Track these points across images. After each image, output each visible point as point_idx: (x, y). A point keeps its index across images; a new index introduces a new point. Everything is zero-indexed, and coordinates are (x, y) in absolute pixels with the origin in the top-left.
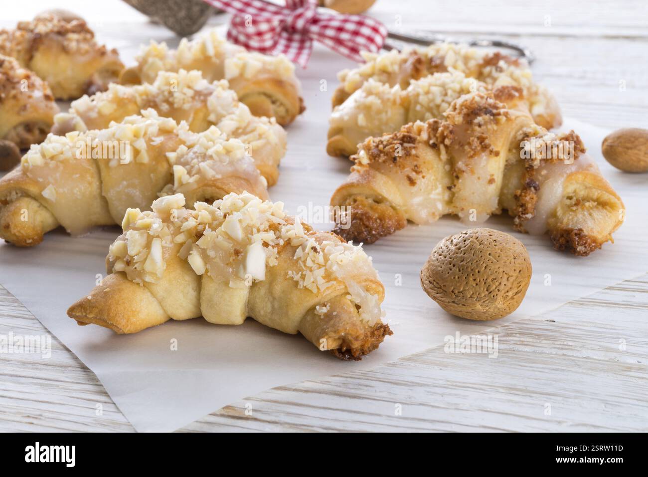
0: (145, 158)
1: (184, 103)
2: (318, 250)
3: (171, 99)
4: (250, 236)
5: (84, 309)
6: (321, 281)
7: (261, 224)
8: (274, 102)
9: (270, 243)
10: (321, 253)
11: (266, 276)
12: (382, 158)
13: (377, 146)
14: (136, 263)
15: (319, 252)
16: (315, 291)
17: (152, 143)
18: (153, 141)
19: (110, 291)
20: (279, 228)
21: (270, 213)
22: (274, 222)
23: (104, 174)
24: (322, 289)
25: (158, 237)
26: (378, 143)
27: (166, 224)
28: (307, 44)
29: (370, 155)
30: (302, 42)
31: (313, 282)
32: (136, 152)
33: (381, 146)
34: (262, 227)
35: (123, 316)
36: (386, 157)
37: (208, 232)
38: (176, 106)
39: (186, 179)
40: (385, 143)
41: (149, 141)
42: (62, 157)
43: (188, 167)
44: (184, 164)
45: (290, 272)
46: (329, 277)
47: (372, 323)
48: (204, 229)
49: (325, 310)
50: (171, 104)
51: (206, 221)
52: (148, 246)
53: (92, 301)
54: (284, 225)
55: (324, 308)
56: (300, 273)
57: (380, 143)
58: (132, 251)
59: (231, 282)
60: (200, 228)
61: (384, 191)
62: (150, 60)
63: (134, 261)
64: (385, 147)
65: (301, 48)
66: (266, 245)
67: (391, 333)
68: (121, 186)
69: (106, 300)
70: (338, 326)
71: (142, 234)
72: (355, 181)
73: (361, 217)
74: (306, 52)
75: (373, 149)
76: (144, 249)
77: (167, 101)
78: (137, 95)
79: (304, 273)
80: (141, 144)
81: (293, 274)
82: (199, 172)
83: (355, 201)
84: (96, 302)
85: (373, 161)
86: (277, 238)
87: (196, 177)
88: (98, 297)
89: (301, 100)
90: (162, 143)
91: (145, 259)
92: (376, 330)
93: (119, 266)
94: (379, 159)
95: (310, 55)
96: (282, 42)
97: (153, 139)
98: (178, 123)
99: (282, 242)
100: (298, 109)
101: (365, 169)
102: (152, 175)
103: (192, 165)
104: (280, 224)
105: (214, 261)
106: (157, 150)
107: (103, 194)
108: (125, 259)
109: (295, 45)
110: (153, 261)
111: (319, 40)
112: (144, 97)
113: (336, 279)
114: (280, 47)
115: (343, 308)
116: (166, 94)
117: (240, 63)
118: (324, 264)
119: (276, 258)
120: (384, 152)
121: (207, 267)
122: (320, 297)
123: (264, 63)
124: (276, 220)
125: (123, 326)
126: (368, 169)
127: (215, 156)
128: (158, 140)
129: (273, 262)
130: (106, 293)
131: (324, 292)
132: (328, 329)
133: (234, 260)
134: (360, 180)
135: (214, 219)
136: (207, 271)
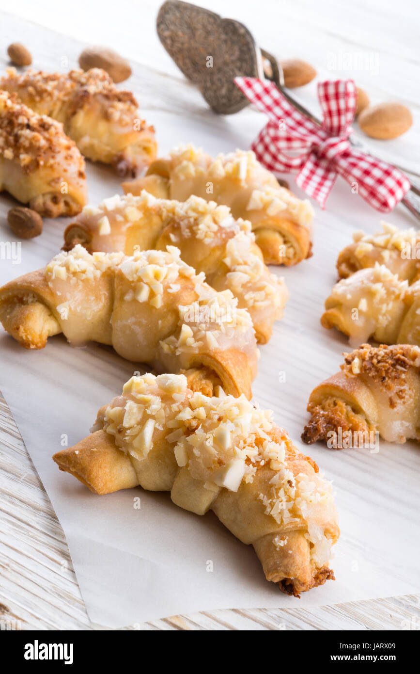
0: (159, 303)
1: (206, 236)
2: (293, 485)
3: (195, 228)
4: (236, 448)
5: (69, 461)
6: (287, 515)
7: (249, 437)
8: (285, 242)
9: (253, 460)
10: (295, 489)
11: (239, 490)
12: (372, 373)
13: (371, 358)
14: (127, 436)
15: (294, 487)
16: (279, 522)
17: (169, 291)
18: (170, 288)
19: (97, 452)
20: (264, 444)
21: (259, 425)
22: (261, 437)
23: (116, 304)
24: (285, 523)
25: (153, 417)
26: (373, 355)
27: (163, 405)
28: (332, 175)
29: (362, 366)
30: (328, 170)
31: (280, 513)
32: (152, 294)
33: (375, 361)
34: (249, 441)
35: (102, 480)
36: (376, 373)
37: (199, 432)
38: (198, 236)
39: (191, 341)
40: (379, 358)
41: (167, 288)
42: (84, 276)
43: (195, 328)
44: (192, 325)
45: (262, 495)
46: (294, 512)
47: (320, 566)
48: (196, 428)
49: (282, 544)
50: (193, 233)
51: (201, 418)
52: (142, 423)
53: (78, 457)
54: (269, 441)
55: (282, 541)
56: (271, 500)
57: (375, 356)
58: (126, 423)
59: (206, 484)
60: (194, 423)
61: (365, 404)
62: (185, 163)
63: (126, 434)
64: (379, 362)
65: (324, 178)
66: (248, 461)
67: (333, 578)
68: (129, 321)
69: (91, 460)
70: (290, 569)
71: (139, 409)
72: (341, 385)
73: (336, 423)
74: (328, 183)
75: (367, 361)
76: (138, 425)
77: (190, 227)
78: (164, 210)
79: (274, 501)
80: (160, 289)
81: (264, 498)
82: (203, 339)
83: (335, 404)
84: (82, 459)
85: (364, 372)
86: (260, 454)
87: (200, 343)
88: (85, 455)
89: (311, 245)
90: (177, 293)
91: (136, 436)
92: (321, 573)
93: (110, 430)
94: (370, 373)
95: (330, 188)
96: (309, 165)
97: (171, 285)
98: (197, 273)
99: (262, 463)
100: (305, 254)
101: (353, 376)
102: (160, 322)
103: (200, 328)
104: (265, 439)
105: (197, 460)
106: (171, 297)
107: (111, 322)
108: (118, 427)
109: (320, 172)
110: (142, 440)
111: (343, 176)
112: (171, 215)
113: (300, 517)
114: (306, 172)
115: (298, 547)
116: (192, 220)
117: (266, 198)
118: (293, 498)
119: (253, 476)
120: (376, 368)
121: (189, 462)
122: (280, 529)
123: (288, 204)
124: (263, 435)
125: (99, 489)
126: (356, 377)
127: (222, 327)
128: (175, 288)
129: (250, 480)
130: (92, 452)
131: (286, 525)
132: (280, 567)
133: (215, 467)
134: (346, 387)
135: (208, 417)
136: (187, 465)
